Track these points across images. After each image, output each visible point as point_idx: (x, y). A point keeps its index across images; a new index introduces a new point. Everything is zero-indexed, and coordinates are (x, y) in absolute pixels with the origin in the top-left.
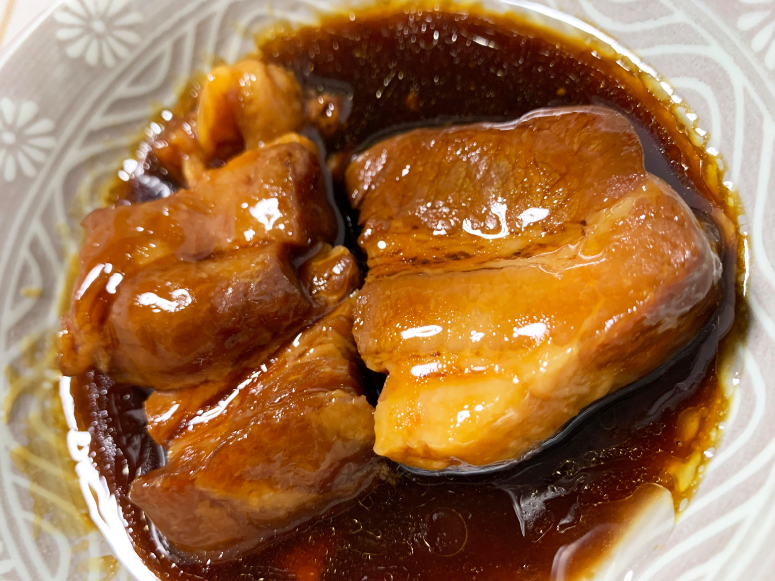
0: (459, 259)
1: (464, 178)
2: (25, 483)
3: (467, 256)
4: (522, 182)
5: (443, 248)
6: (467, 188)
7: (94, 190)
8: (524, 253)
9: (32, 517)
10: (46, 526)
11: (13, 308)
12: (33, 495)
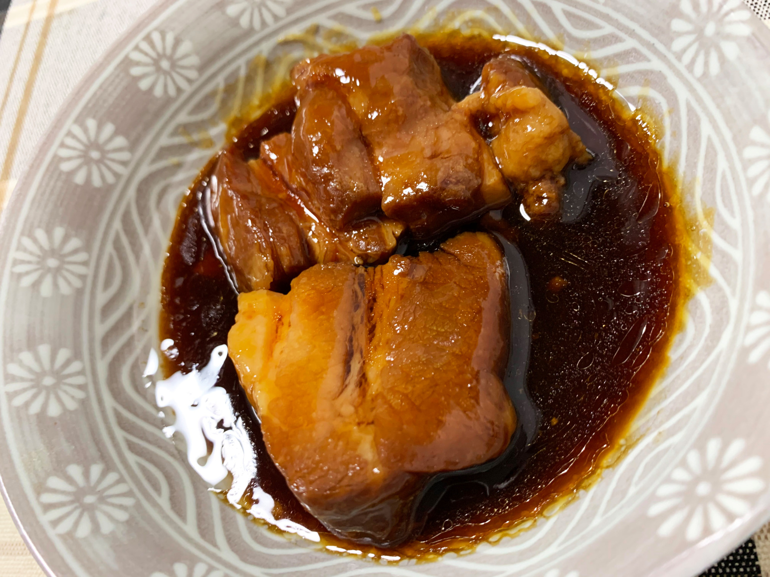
0: (369, 334)
1: (437, 331)
2: (243, 73)
3: (371, 340)
4: (421, 376)
5: (381, 321)
6: (427, 333)
7: (474, 22)
8: (363, 380)
9: (222, 86)
10: (218, 98)
11: (358, 7)
12: (237, 81)
